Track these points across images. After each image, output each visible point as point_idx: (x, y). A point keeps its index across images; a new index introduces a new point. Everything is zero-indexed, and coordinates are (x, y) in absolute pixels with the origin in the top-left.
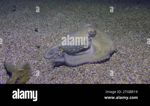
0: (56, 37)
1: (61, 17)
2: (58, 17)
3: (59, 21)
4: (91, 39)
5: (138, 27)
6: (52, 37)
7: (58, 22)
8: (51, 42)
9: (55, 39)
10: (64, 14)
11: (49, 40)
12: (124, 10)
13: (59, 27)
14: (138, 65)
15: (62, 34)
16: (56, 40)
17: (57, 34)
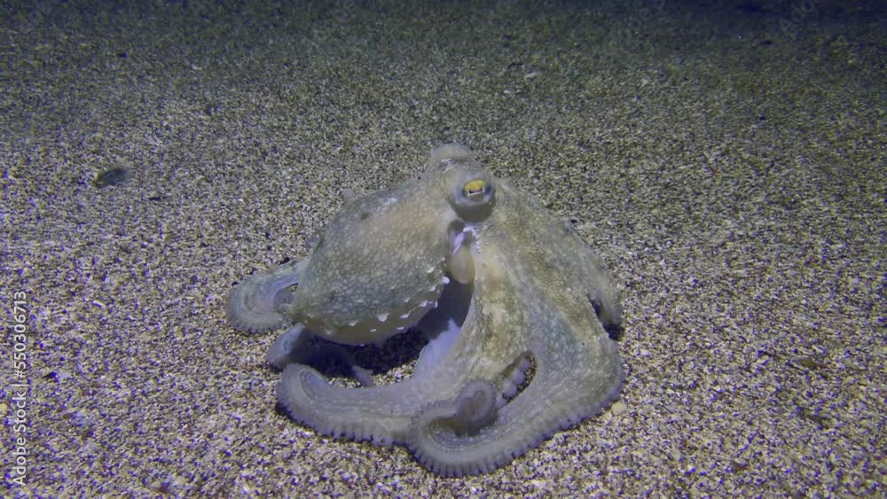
0: (116, 260)
1: (180, 131)
2: (168, 128)
3: (166, 156)
4: (469, 234)
5: (634, 196)
6: (85, 263)
7: (155, 158)
8: (73, 294)
9: (103, 278)
10: (207, 112)
11: (56, 285)
12: (581, 87)
13: (153, 194)
14: (565, 443)
15: (158, 245)
16: (107, 280)
17: (127, 239)
